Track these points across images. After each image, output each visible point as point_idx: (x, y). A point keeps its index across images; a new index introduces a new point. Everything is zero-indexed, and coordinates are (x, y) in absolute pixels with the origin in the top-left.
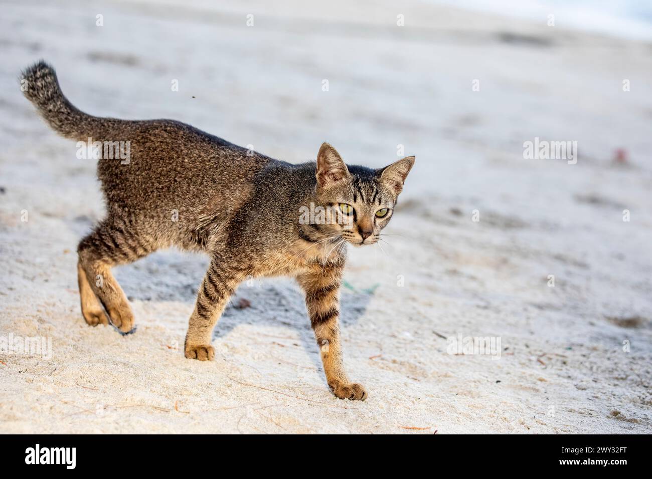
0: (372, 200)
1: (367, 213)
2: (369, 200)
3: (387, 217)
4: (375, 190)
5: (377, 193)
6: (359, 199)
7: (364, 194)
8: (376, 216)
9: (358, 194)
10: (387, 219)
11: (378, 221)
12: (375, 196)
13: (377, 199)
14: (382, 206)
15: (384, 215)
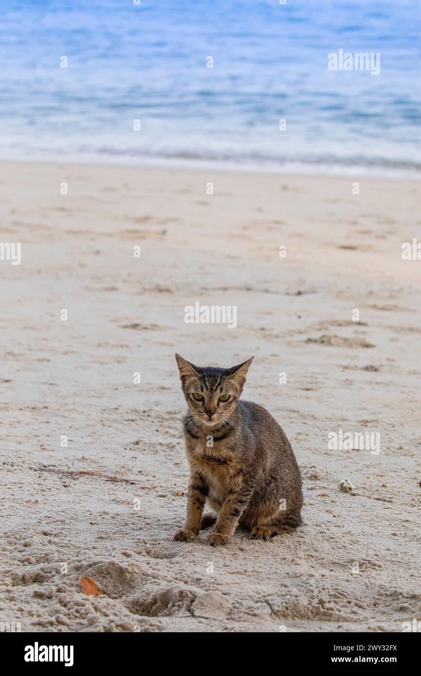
0: (214, 389)
1: (211, 399)
2: (212, 389)
3: (229, 401)
4: (218, 382)
5: (220, 384)
6: (205, 389)
7: (208, 385)
8: (220, 400)
9: (204, 386)
10: (229, 403)
11: (221, 404)
12: (217, 387)
13: (218, 388)
14: (223, 393)
15: (226, 399)
